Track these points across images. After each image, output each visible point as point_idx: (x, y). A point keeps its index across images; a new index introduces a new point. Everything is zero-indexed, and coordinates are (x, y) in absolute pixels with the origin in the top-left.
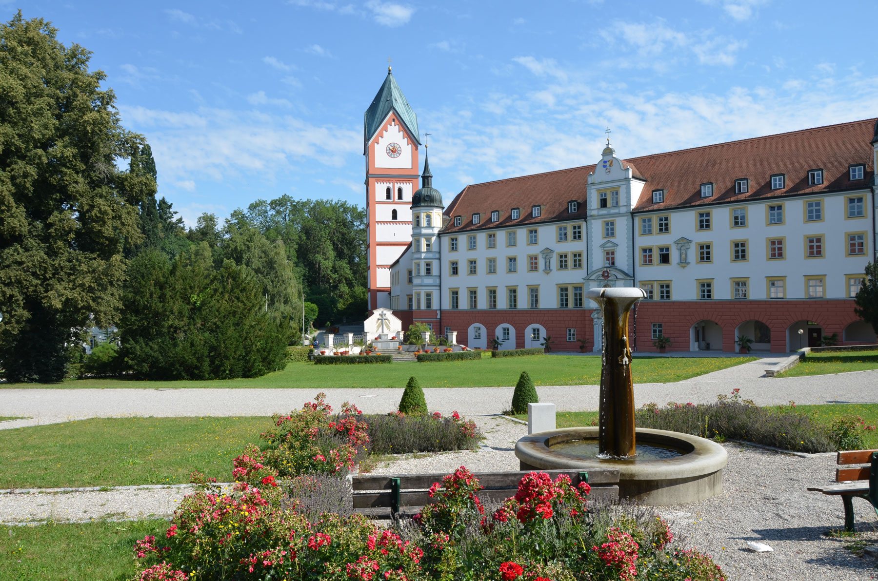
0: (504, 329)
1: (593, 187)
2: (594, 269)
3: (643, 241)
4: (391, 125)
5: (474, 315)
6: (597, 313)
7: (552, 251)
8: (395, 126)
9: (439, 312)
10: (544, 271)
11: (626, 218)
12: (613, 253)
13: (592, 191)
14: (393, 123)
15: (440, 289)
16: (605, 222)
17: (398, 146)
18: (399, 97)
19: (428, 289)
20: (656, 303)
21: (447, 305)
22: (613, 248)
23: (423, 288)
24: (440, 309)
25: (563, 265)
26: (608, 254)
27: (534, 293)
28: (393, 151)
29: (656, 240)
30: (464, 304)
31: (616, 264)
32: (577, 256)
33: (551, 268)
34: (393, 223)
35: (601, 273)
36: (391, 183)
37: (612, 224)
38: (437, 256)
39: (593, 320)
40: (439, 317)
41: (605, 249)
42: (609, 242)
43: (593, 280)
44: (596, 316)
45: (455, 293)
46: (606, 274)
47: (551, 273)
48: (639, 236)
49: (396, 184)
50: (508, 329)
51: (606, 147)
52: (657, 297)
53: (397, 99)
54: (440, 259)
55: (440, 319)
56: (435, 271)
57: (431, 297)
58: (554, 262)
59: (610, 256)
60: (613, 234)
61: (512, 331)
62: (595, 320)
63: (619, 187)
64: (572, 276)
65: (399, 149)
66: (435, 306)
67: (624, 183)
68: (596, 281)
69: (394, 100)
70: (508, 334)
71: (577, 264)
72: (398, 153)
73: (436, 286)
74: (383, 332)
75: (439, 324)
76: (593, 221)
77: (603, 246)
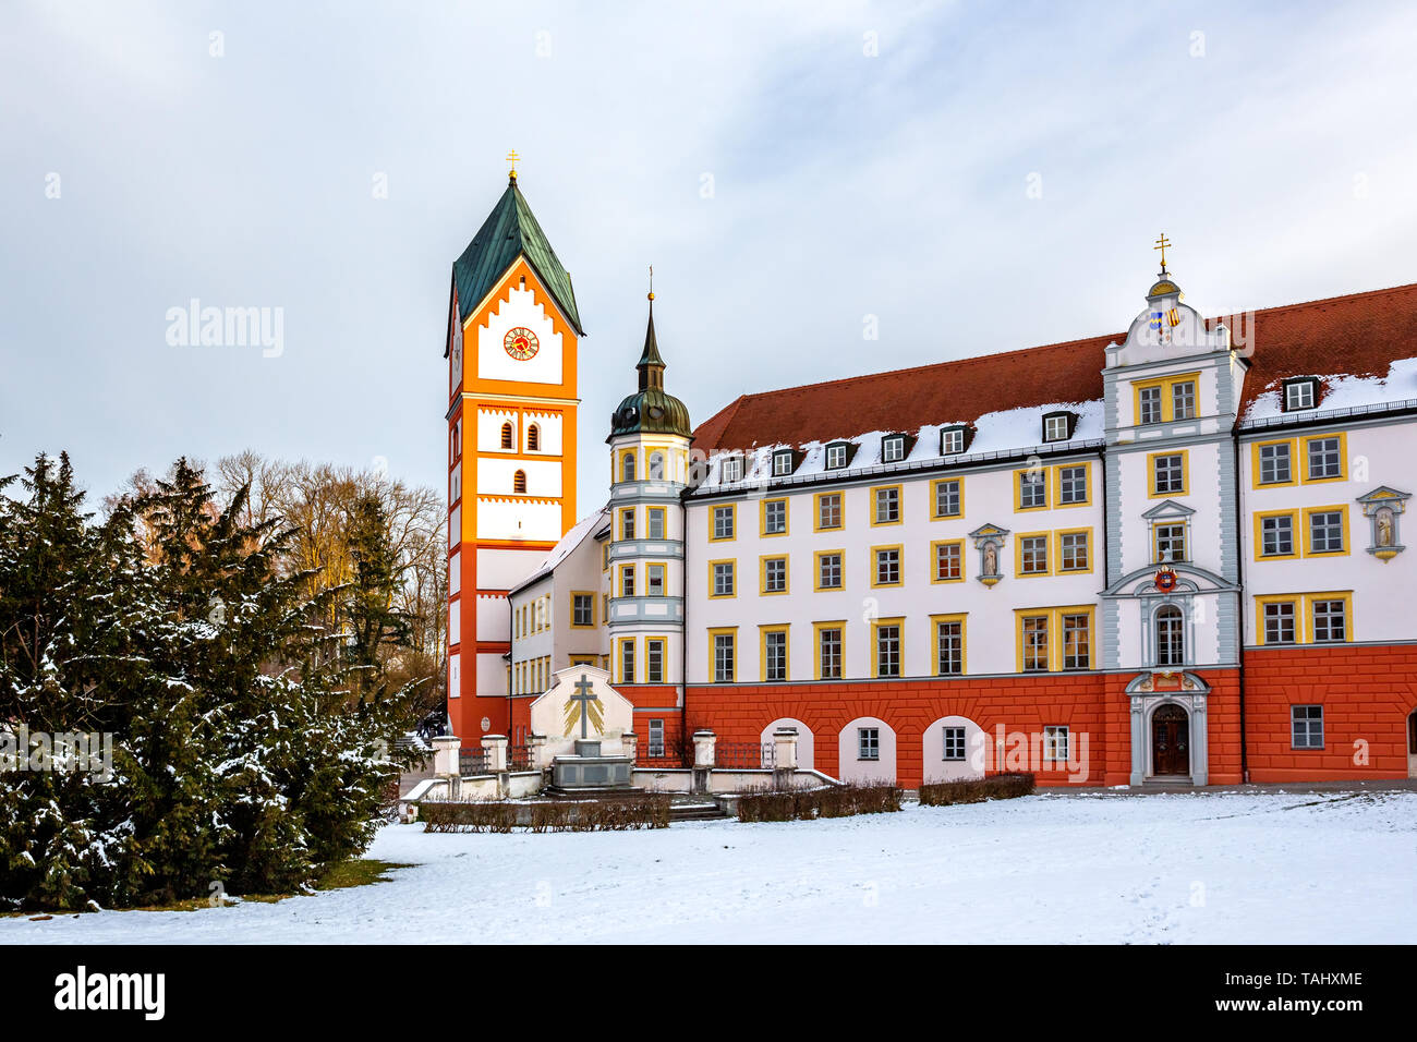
0: (864, 733)
1: (1121, 376)
2: (1125, 571)
3: (1262, 500)
4: (517, 289)
5: (779, 696)
6: (1142, 683)
7: (1003, 533)
8: (526, 290)
9: (679, 691)
10: (980, 578)
11: (1217, 445)
12: (1178, 531)
13: (1118, 385)
14: (522, 285)
15: (684, 633)
16: (1155, 456)
17: (531, 336)
18: (534, 233)
19: (655, 632)
20: (1304, 650)
21: (702, 672)
22: (1183, 518)
23: (642, 627)
24: (684, 684)
25: (1033, 563)
26: (1164, 532)
27: (950, 632)
28: (521, 344)
29: (1300, 497)
30: (750, 668)
31: (1188, 556)
32: (1075, 541)
33: (1001, 571)
34: (517, 499)
35: (1152, 578)
36: (515, 414)
37: (1177, 460)
38: (678, 550)
39: (1128, 699)
40: (679, 703)
41: (1157, 521)
42: (1169, 504)
43: (1131, 596)
44: (1138, 689)
45: (725, 642)
46: (1168, 581)
47: (1000, 587)
48: (1254, 489)
49: (525, 414)
50: (875, 733)
51: (1158, 280)
52: (1305, 635)
53: (531, 237)
54: (684, 558)
55: (684, 709)
56: (672, 586)
57: (662, 652)
58: (1009, 557)
59: (1171, 539)
60: (1177, 486)
61: (888, 737)
62: (1138, 701)
63: (1197, 373)
64: (1061, 590)
65: (535, 342)
66: (671, 675)
67: (1212, 362)
68: (1139, 597)
69: (523, 239)
70: (875, 744)
71: (1075, 563)
72: (530, 350)
73: (673, 622)
74: (584, 737)
75: (678, 722)
76: (1121, 457)
77: (1150, 515)
